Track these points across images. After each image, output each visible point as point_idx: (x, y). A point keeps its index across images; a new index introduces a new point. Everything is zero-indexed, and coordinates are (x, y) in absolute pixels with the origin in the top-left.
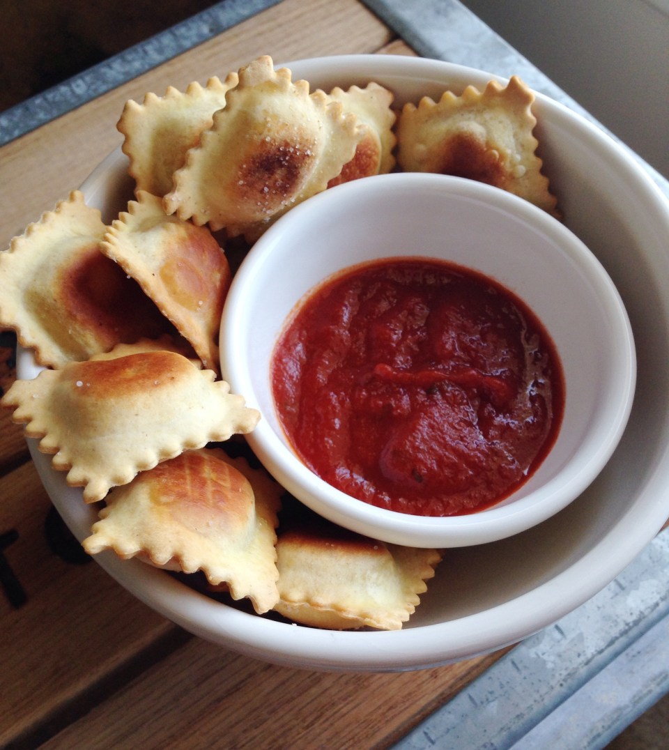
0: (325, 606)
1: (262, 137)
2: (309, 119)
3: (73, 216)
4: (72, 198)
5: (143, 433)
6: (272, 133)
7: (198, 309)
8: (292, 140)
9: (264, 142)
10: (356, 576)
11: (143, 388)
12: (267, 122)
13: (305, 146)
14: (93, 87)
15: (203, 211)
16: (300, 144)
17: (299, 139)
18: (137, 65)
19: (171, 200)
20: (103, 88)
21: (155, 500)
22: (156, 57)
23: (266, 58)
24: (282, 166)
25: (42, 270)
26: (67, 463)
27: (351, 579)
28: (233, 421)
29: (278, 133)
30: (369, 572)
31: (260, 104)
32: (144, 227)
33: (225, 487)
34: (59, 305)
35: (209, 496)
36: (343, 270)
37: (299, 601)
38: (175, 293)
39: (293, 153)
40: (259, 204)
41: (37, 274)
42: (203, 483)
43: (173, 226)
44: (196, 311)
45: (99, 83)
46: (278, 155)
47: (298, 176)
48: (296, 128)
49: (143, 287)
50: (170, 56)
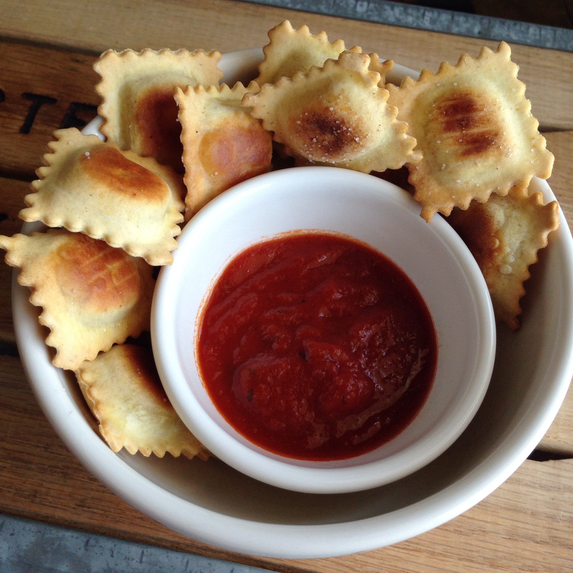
0: (93, 398)
1: (329, 105)
2: (372, 119)
3: (201, 65)
4: (211, 55)
5: (86, 208)
6: (336, 107)
7: (212, 176)
8: (349, 122)
9: (327, 109)
10: (131, 401)
11: (111, 184)
12: (339, 98)
13: (356, 133)
14: (370, 13)
15: (271, 122)
16: (354, 129)
17: (354, 125)
18: (410, 19)
19: (249, 98)
20: (376, 19)
21: (60, 250)
22: (426, 23)
23: (366, 57)
24: (332, 133)
25: (147, 79)
26: (37, 189)
27: (126, 400)
28: (149, 250)
29: (341, 110)
30: (141, 407)
31: (344, 83)
33: (112, 282)
34: (135, 105)
35: (95, 278)
36: (348, 237)
37: (86, 382)
38: (203, 154)
39: (345, 131)
40: (306, 145)
41: (141, 79)
42: (101, 268)
43: (242, 115)
44: (210, 175)
45: (376, 13)
46: (333, 124)
47: (342, 149)
48: (356, 117)
49: (182, 133)
50: (436, 29)
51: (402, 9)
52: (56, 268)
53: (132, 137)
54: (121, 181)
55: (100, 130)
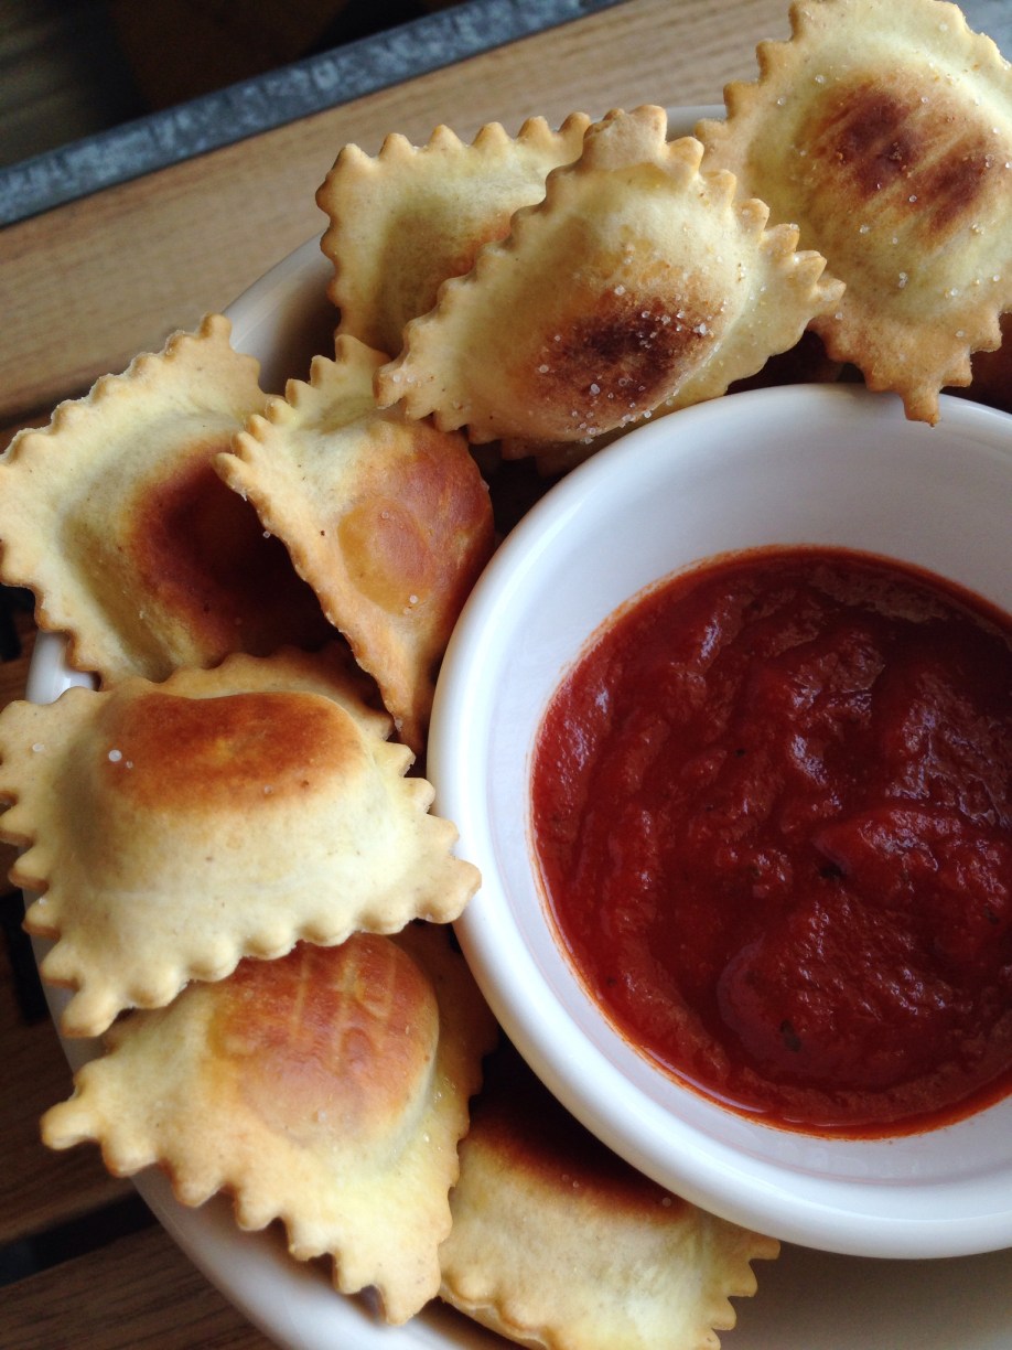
0: (530, 1330)
1: (609, 283)
2: (719, 259)
3: (200, 369)
4: (205, 330)
5: (216, 898)
6: (630, 280)
7: (407, 611)
8: (672, 300)
9: (608, 295)
10: (611, 1270)
11: (237, 798)
12: (626, 254)
13: (696, 315)
14: (350, 79)
15: (457, 405)
16: (688, 309)
17: (686, 300)
18: (435, 49)
19: (391, 380)
20: (369, 83)
21: (216, 1041)
22: (473, 40)
23: (654, 112)
24: (637, 348)
25: (107, 478)
26: (52, 925)
27: (598, 1274)
28: (418, 889)
29: (644, 280)
30: (639, 1265)
31: (619, 211)
32: (330, 423)
33: (374, 1018)
34: (125, 559)
35: (336, 1043)
36: (728, 555)
37: (480, 1300)
38: (362, 576)
39: (667, 325)
40: (575, 413)
41: (96, 486)
42: (330, 1006)
43: (387, 430)
44: (401, 613)
45: (362, 73)
46: (634, 327)
47: (669, 371)
48: (685, 276)
49: (294, 559)
50: (499, 41)
51: (405, 37)
52: (243, 1093)
53: (160, 637)
54: (249, 770)
55: (71, 664)
